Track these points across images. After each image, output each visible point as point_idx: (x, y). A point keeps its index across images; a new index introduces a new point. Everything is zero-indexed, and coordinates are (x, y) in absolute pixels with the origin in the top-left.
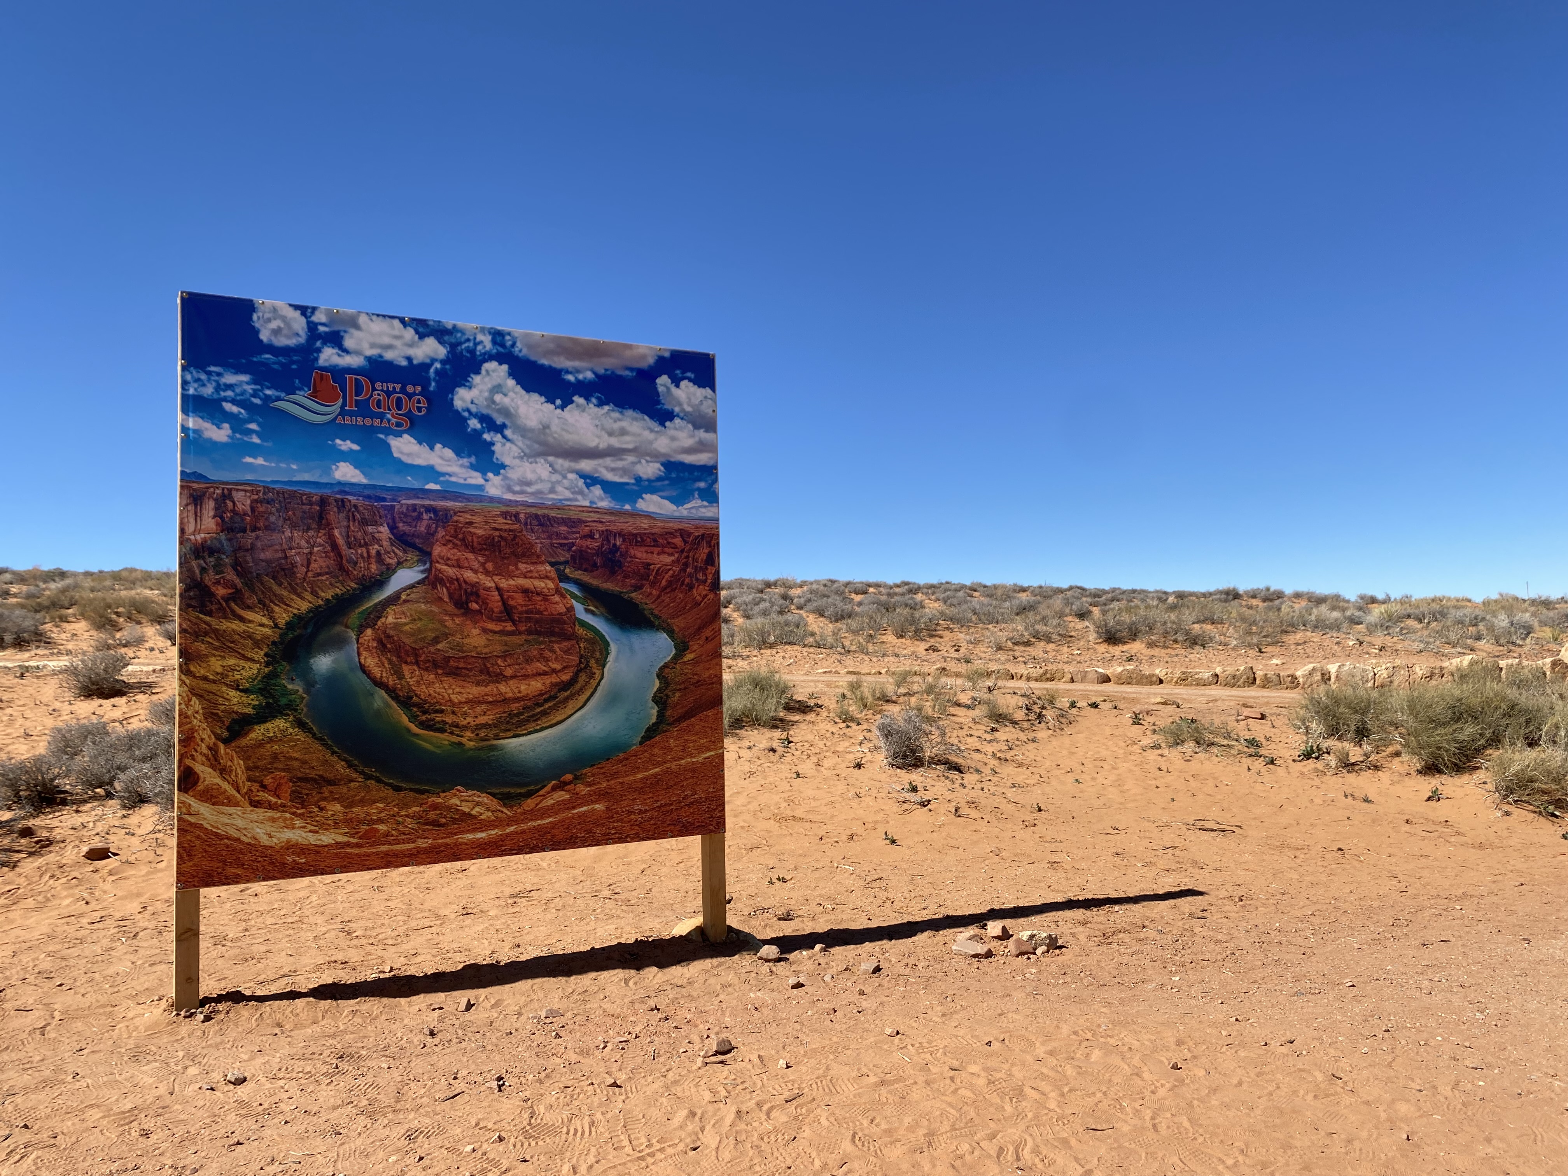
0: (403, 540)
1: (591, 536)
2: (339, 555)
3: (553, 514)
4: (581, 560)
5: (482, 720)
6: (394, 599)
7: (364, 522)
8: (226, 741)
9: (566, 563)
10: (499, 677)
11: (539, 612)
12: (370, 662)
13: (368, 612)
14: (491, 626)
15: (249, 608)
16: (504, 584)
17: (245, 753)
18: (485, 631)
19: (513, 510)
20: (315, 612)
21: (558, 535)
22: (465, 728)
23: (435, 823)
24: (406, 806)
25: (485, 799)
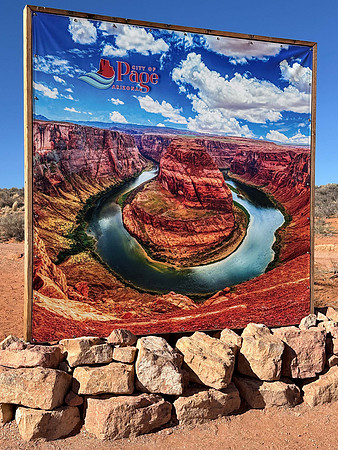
0: (145, 155)
1: (241, 154)
2: (113, 163)
3: (222, 141)
4: (236, 168)
5: (184, 255)
6: (140, 188)
7: (126, 145)
8: (57, 264)
9: (228, 169)
10: (193, 232)
11: (214, 197)
12: (129, 223)
13: (128, 195)
14: (189, 204)
15: (68, 192)
16: (196, 180)
17: (66, 270)
18: (186, 206)
19: (201, 139)
20: (101, 194)
21: (224, 153)
22: (176, 259)
23: (160, 311)
24: (146, 301)
25: (185, 299)
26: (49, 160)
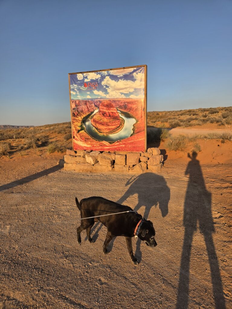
0: (96, 106)
1: (122, 103)
2: (88, 109)
3: (116, 100)
4: (120, 107)
5: (107, 132)
6: (95, 114)
7: (91, 104)
8: (78, 133)
9: (118, 108)
10: (109, 125)
11: (114, 116)
12: (93, 123)
14: (107, 118)
15: (79, 116)
16: (109, 111)
17: (80, 134)
18: (107, 119)
19: (110, 100)
20: (86, 116)
21: (117, 103)
22: (105, 133)
23: (101, 145)
24: (98, 143)
25: (107, 143)
26: (75, 109)
